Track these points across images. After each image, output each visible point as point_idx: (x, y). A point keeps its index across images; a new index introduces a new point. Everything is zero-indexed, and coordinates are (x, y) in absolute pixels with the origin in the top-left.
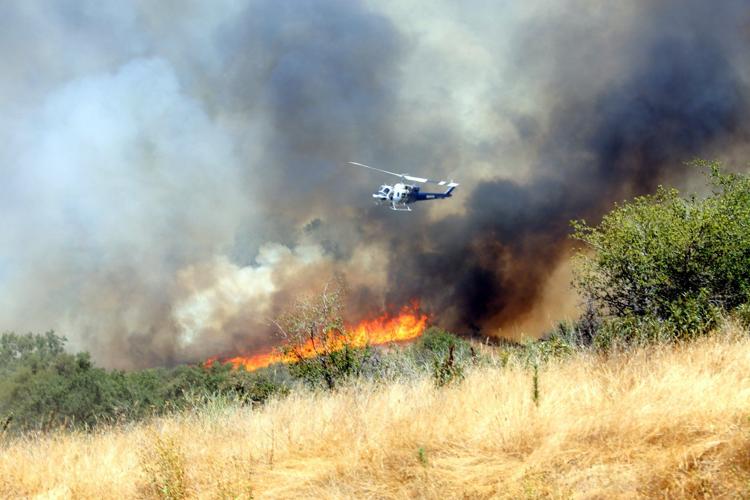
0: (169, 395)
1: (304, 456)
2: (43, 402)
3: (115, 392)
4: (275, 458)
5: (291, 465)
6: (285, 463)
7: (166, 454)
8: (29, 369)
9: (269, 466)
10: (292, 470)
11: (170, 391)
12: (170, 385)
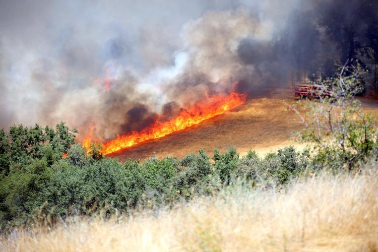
0: (182, 183)
1: (336, 234)
2: (59, 193)
3: (128, 182)
4: (306, 236)
5: (322, 242)
6: (316, 241)
7: (203, 233)
8: (44, 161)
9: (302, 244)
10: (324, 248)
11: (182, 179)
12: (183, 174)
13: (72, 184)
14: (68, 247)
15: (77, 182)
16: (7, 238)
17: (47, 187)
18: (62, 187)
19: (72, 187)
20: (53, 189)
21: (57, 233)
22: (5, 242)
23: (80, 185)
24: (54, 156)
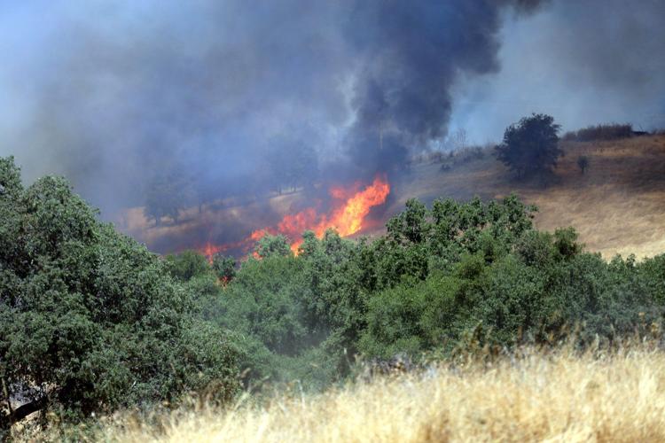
13: (527, 296)
14: (518, 394)
15: (535, 293)
16: (420, 379)
17: (485, 299)
18: (511, 300)
19: (527, 301)
20: (497, 303)
21: (499, 372)
22: (418, 384)
23: (539, 297)
24: (496, 248)
